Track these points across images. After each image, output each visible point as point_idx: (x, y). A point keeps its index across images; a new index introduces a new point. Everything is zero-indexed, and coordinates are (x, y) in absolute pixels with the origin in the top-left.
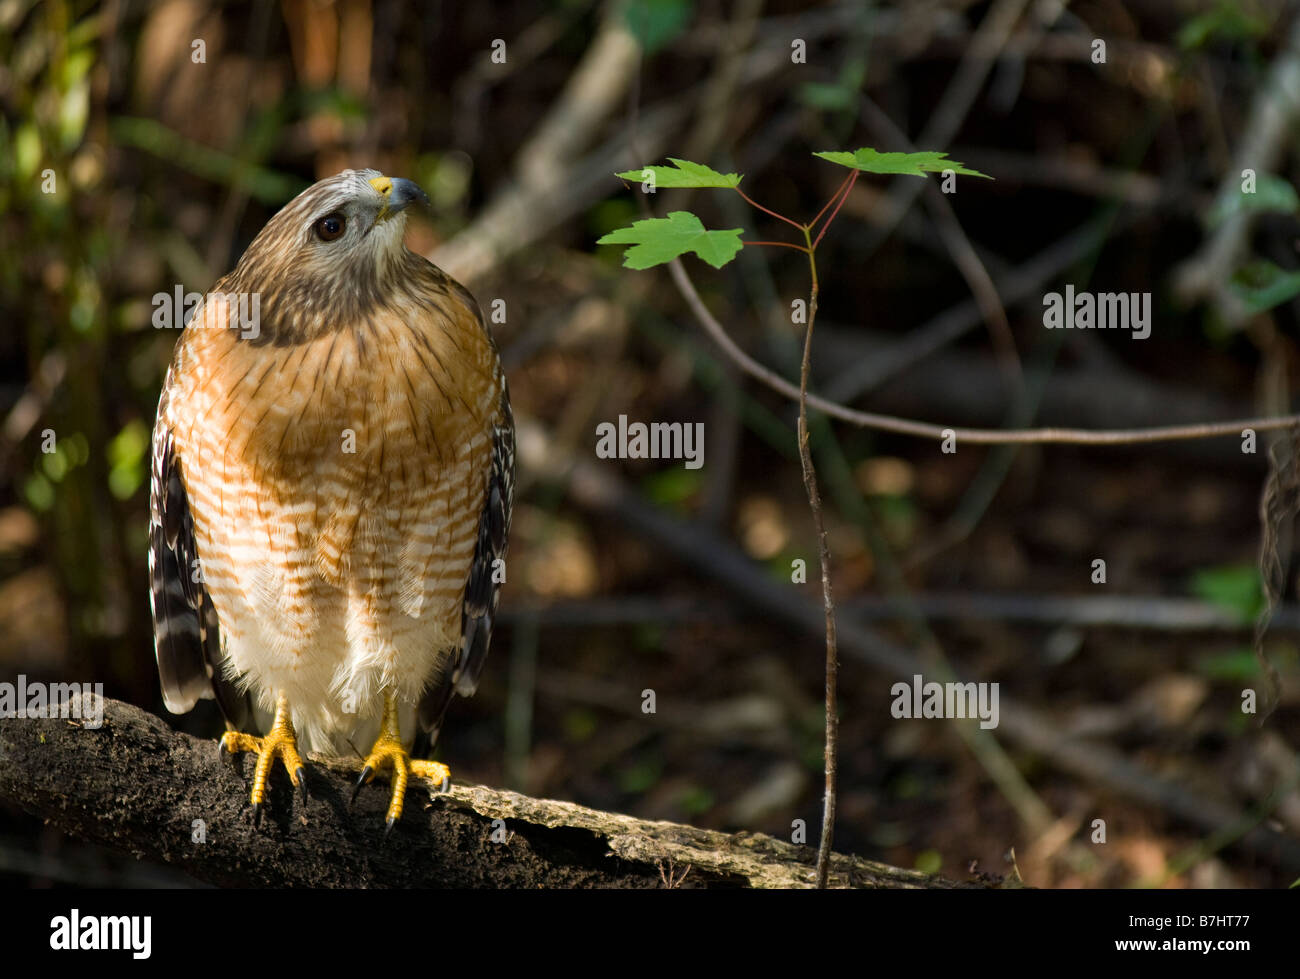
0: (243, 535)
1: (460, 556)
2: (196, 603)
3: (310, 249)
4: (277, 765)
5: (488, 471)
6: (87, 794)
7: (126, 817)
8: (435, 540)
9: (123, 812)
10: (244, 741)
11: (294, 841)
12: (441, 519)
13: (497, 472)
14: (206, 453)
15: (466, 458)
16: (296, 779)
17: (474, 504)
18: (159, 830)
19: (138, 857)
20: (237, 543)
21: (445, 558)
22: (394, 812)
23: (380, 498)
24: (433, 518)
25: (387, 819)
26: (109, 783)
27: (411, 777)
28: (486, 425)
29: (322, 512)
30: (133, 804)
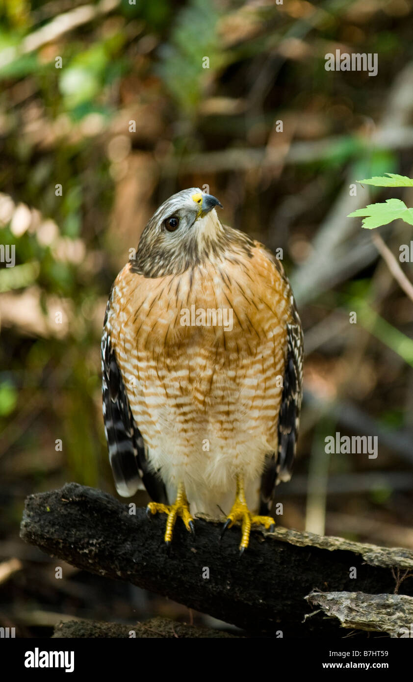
0: (151, 390)
1: (272, 397)
2: (130, 433)
3: (163, 236)
4: (179, 521)
5: (285, 349)
6: (73, 539)
7: (96, 551)
8: (257, 387)
9: (93, 548)
10: (160, 508)
11: (189, 562)
12: (259, 375)
13: (290, 349)
14: (128, 346)
15: (271, 340)
16: (189, 527)
17: (278, 367)
18: (115, 558)
19: (103, 574)
20: (149, 395)
21: (263, 398)
22: (244, 544)
23: (224, 364)
24: (254, 375)
25: (240, 548)
26: (85, 533)
27: (253, 525)
28: (281, 322)
29: (193, 375)
30: (99, 544)
